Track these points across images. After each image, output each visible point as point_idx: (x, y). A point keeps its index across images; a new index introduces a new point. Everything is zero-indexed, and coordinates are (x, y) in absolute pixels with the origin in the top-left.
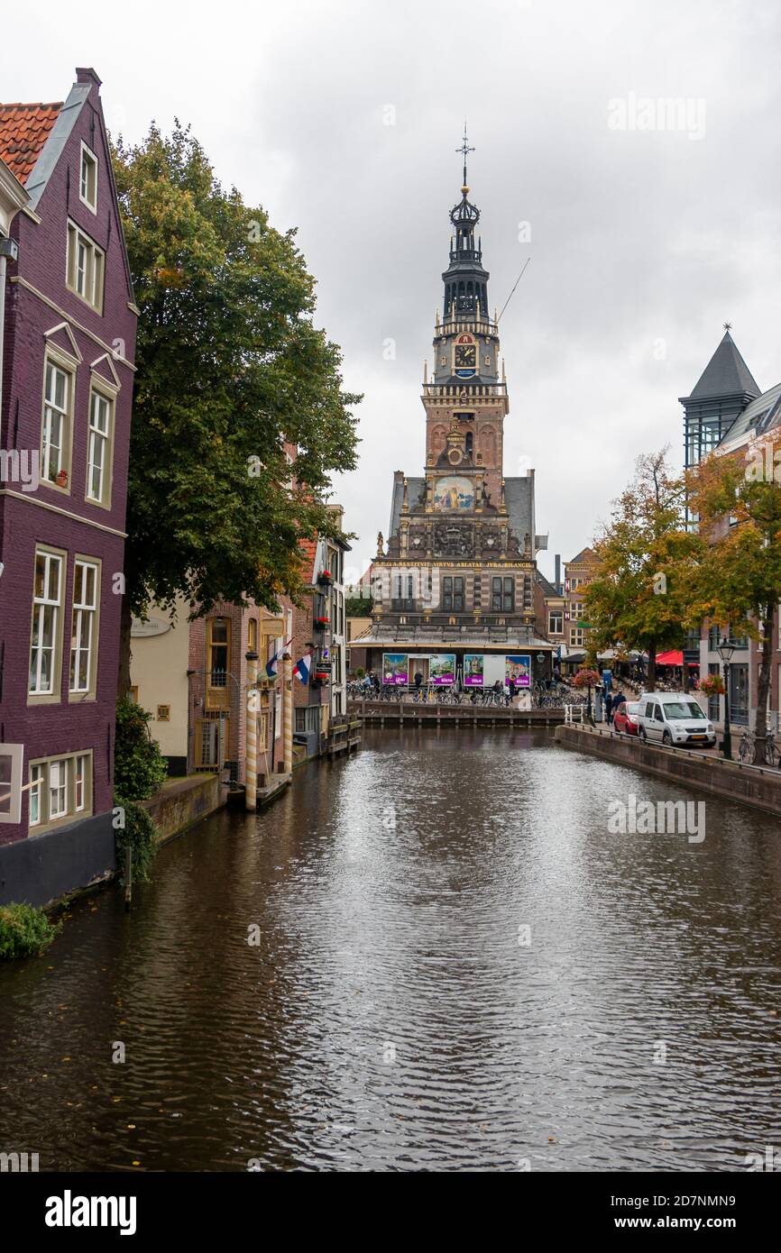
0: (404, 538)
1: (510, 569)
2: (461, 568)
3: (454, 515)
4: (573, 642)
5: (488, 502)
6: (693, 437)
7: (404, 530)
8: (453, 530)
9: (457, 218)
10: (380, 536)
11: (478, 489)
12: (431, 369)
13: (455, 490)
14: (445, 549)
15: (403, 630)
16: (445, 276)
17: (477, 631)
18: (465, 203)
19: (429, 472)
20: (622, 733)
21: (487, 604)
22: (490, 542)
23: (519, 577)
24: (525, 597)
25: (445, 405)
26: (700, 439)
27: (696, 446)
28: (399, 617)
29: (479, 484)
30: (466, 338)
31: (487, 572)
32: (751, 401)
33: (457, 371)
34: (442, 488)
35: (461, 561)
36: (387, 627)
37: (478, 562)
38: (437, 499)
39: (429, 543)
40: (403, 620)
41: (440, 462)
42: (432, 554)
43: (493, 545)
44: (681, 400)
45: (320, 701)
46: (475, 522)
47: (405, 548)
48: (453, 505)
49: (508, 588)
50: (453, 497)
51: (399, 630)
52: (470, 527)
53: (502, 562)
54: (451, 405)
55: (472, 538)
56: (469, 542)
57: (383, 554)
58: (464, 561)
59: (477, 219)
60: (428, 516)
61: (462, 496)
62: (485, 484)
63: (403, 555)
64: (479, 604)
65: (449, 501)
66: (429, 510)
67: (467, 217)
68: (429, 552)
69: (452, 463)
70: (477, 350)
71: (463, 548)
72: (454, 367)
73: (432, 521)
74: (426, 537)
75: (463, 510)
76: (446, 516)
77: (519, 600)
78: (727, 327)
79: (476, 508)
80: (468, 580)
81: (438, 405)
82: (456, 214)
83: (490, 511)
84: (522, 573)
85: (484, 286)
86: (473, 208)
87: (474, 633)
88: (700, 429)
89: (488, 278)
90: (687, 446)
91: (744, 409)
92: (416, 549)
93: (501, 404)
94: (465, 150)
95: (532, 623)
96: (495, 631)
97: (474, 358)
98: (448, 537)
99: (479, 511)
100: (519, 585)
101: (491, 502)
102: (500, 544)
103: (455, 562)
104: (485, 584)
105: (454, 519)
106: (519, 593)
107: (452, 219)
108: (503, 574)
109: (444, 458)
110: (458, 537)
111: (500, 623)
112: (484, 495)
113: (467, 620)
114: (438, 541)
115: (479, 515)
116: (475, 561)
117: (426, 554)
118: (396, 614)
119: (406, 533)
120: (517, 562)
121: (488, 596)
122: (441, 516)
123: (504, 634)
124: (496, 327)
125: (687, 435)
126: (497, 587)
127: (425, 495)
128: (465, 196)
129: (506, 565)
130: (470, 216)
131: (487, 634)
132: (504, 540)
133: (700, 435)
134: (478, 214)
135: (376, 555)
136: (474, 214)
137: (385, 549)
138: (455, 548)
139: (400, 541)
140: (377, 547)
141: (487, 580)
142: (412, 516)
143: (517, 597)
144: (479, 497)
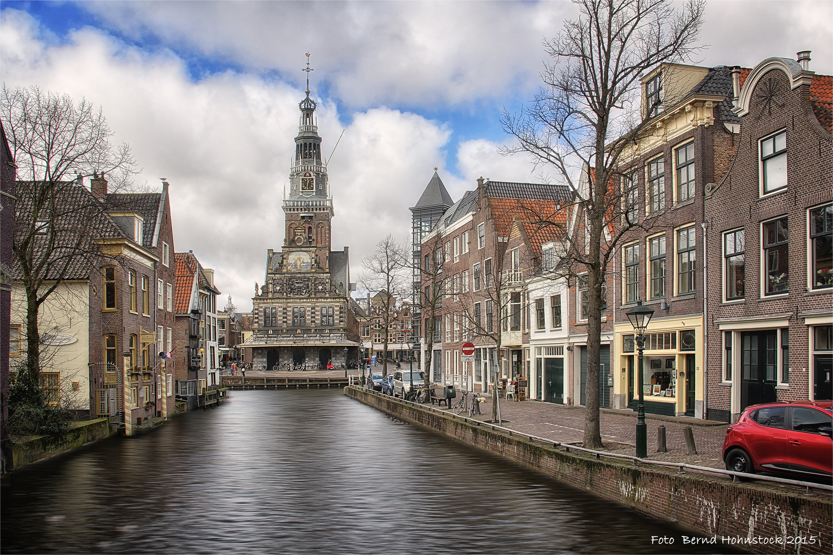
0: (270, 286)
1: (332, 302)
2: (303, 302)
3: (300, 273)
4: (376, 340)
5: (319, 266)
6: (417, 229)
7: (271, 282)
8: (299, 281)
9: (303, 107)
10: (257, 286)
11: (313, 258)
12: (288, 191)
13: (299, 259)
14: (294, 292)
15: (271, 337)
16: (296, 139)
17: (313, 337)
18: (307, 99)
19: (284, 249)
20: (370, 389)
21: (319, 322)
22: (320, 287)
23: (337, 306)
24: (340, 317)
25: (296, 212)
26: (421, 230)
27: (419, 234)
28: (268, 330)
29: (313, 255)
30: (308, 174)
31: (318, 304)
32: (448, 209)
33: (302, 192)
34: (292, 258)
35: (303, 298)
36: (262, 336)
37: (313, 298)
38: (289, 264)
39: (285, 289)
40: (270, 332)
41: (291, 243)
42: (287, 295)
43: (322, 289)
44: (410, 209)
45: (197, 378)
46: (311, 276)
47: (271, 292)
48: (299, 267)
49: (331, 312)
50: (299, 263)
51: (268, 337)
52: (309, 279)
53: (327, 298)
54: (300, 211)
55: (310, 285)
56: (308, 287)
57: (258, 295)
58: (305, 298)
59: (315, 108)
60: (284, 274)
61: (304, 263)
62: (316, 255)
63: (270, 295)
64: (314, 322)
65: (296, 265)
66: (284, 271)
67: (309, 107)
68: (285, 294)
69: (298, 244)
70: (314, 180)
71: (304, 291)
72: (301, 190)
73: (287, 277)
74: (283, 286)
75: (304, 270)
76: (294, 273)
77: (337, 319)
78: (436, 169)
79: (311, 269)
80: (308, 309)
81: (292, 212)
82: (302, 105)
83: (320, 270)
84: (339, 304)
85: (319, 145)
86: (312, 102)
87: (311, 338)
88: (421, 224)
89: (321, 141)
90: (413, 233)
91: (444, 213)
92: (278, 292)
93: (328, 211)
94: (308, 70)
95: (344, 331)
96: (323, 337)
97: (313, 185)
98: (297, 285)
99: (313, 270)
100: (337, 311)
101: (321, 266)
102: (325, 289)
103: (300, 299)
104: (318, 311)
105: (299, 275)
106: (337, 315)
107: (300, 108)
108: (327, 305)
109: (293, 241)
110: (301, 285)
111: (326, 332)
112: (316, 262)
113: (307, 331)
114: (290, 287)
115: (313, 273)
116: (312, 298)
117: (283, 295)
118: (267, 329)
119: (271, 283)
120: (336, 298)
121: (319, 317)
122: (292, 273)
123: (328, 338)
124: (325, 168)
125: (414, 228)
126: (324, 312)
127: (282, 262)
128: (308, 95)
129: (329, 300)
130: (310, 106)
131: (319, 338)
132: (328, 286)
133: (421, 228)
134: (315, 105)
135: (255, 296)
136: (313, 105)
137: (260, 292)
138: (300, 291)
139: (268, 288)
140: (255, 292)
141: (319, 309)
142: (275, 274)
143: (335, 317)
144: (313, 263)
